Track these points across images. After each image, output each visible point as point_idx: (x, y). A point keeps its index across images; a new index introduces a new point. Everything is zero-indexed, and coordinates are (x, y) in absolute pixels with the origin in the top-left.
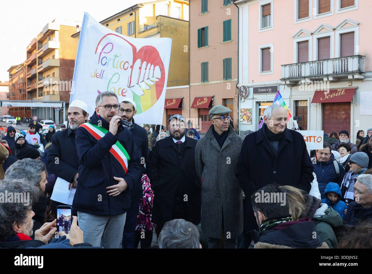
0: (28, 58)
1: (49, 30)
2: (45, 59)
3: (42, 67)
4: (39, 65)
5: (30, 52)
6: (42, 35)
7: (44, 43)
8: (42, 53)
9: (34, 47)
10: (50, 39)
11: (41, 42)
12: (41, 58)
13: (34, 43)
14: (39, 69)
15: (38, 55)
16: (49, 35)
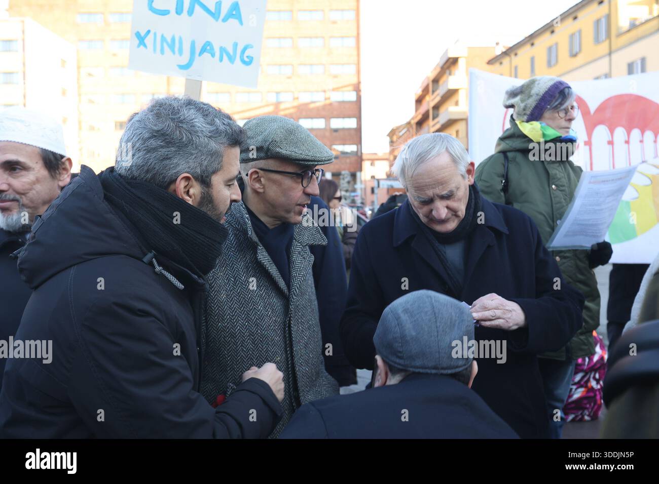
0: (417, 110)
1: (449, 59)
2: (442, 110)
3: (438, 122)
4: (434, 118)
5: (419, 101)
6: (439, 70)
7: (441, 82)
8: (438, 99)
9: (426, 91)
10: (450, 74)
11: (436, 81)
12: (436, 108)
13: (425, 84)
14: (434, 126)
15: (432, 104)
16: (449, 68)
